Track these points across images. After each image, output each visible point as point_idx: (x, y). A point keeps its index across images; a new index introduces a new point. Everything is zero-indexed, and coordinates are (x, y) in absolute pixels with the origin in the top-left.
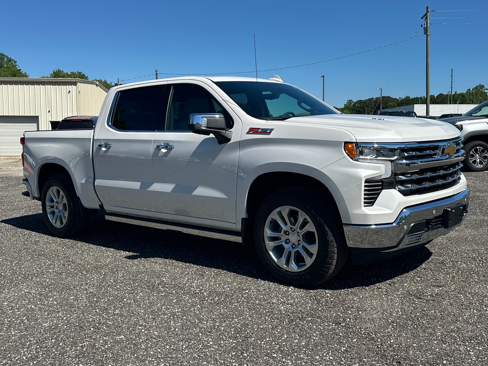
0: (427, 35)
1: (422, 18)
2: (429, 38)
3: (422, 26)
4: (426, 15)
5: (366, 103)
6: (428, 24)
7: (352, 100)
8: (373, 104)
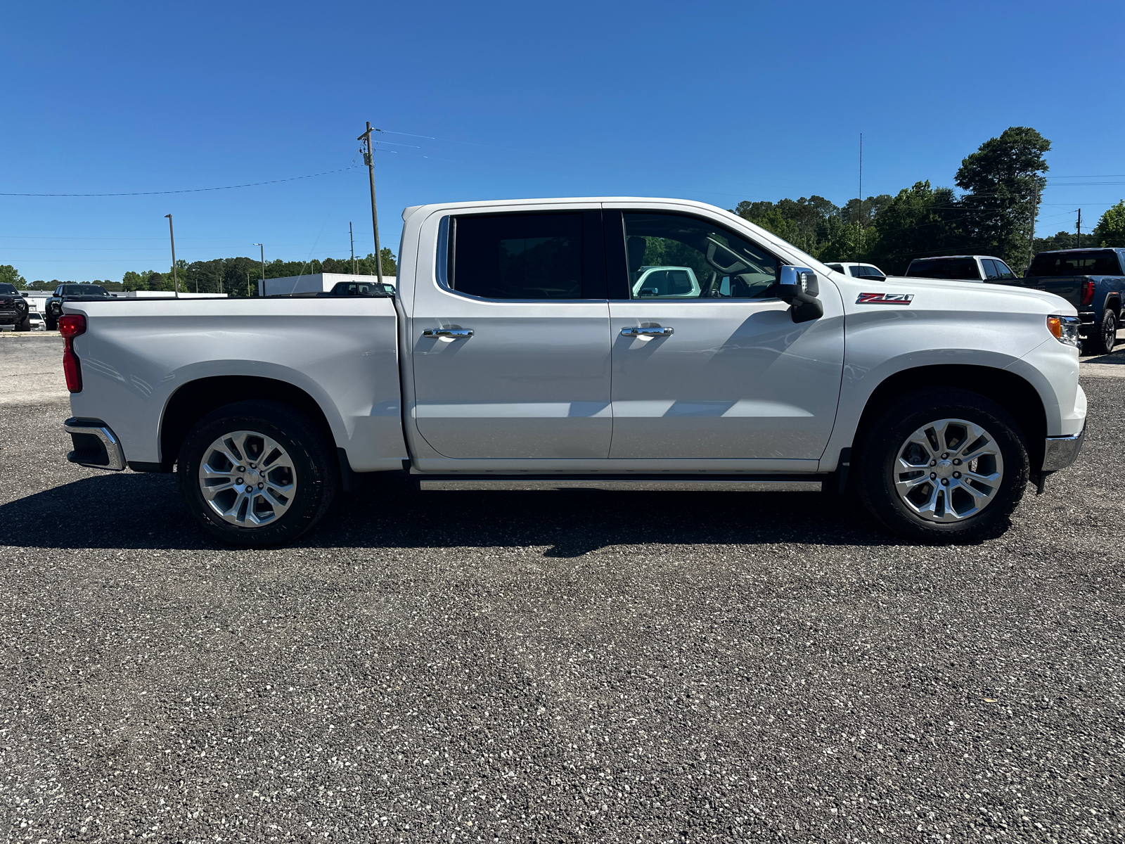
0: (370, 166)
1: (359, 139)
2: (373, 171)
3: (361, 151)
4: (366, 134)
5: (210, 266)
6: (371, 150)
7: (184, 261)
8: (223, 269)
